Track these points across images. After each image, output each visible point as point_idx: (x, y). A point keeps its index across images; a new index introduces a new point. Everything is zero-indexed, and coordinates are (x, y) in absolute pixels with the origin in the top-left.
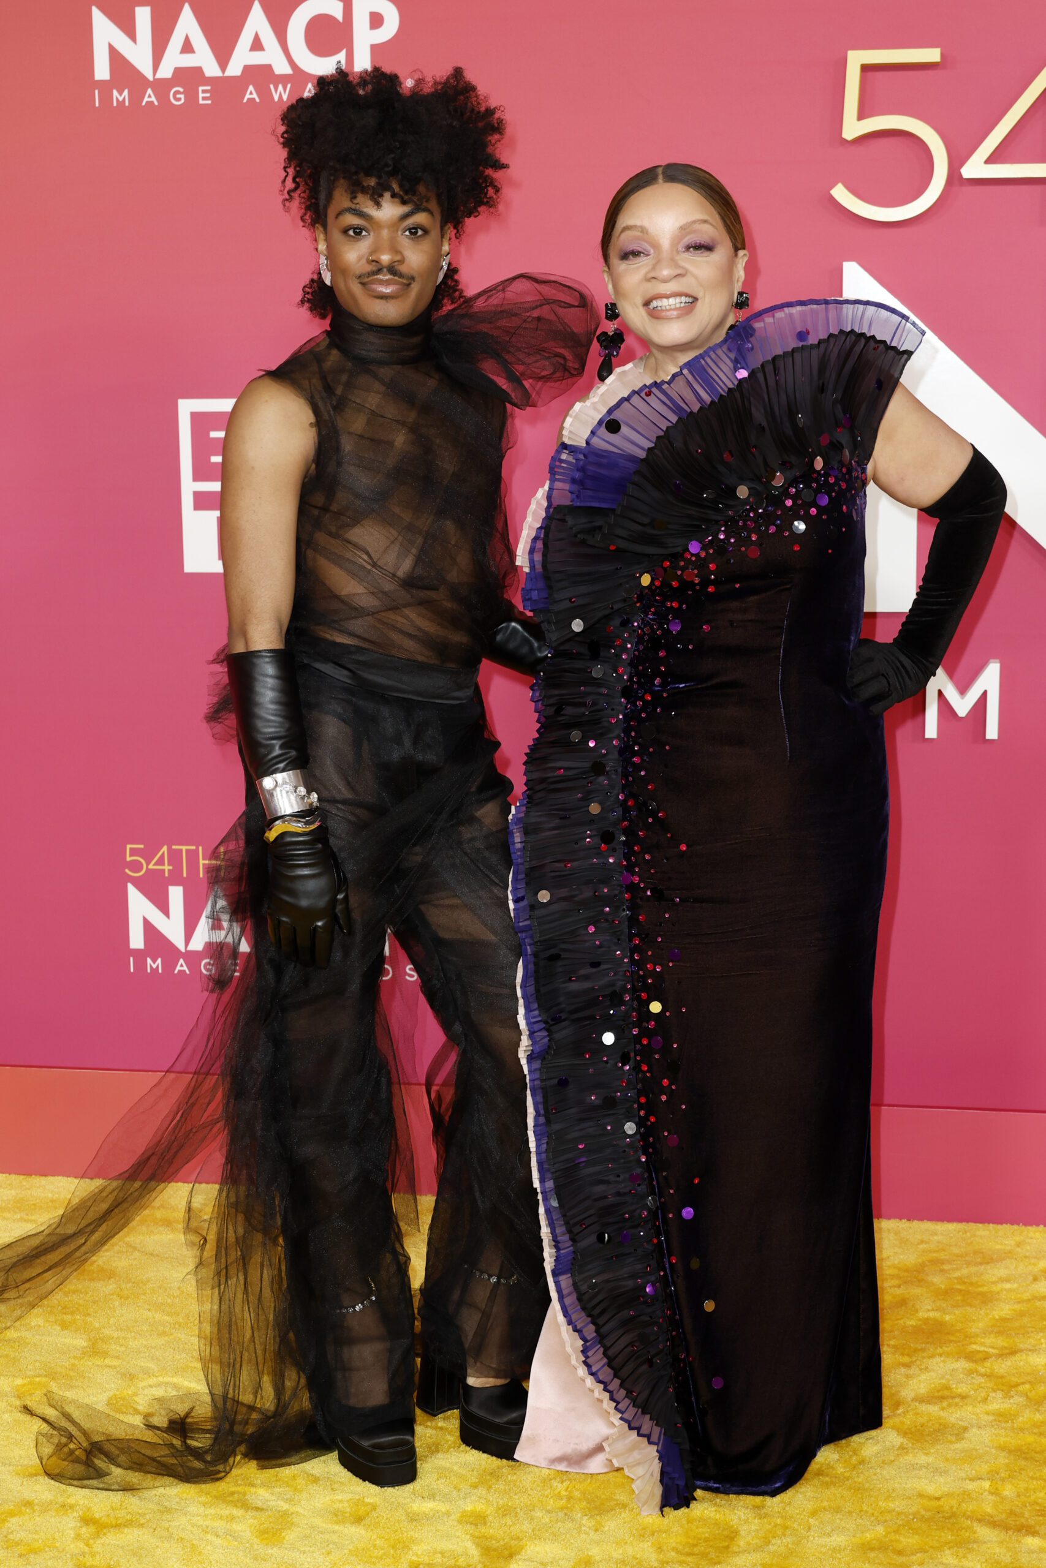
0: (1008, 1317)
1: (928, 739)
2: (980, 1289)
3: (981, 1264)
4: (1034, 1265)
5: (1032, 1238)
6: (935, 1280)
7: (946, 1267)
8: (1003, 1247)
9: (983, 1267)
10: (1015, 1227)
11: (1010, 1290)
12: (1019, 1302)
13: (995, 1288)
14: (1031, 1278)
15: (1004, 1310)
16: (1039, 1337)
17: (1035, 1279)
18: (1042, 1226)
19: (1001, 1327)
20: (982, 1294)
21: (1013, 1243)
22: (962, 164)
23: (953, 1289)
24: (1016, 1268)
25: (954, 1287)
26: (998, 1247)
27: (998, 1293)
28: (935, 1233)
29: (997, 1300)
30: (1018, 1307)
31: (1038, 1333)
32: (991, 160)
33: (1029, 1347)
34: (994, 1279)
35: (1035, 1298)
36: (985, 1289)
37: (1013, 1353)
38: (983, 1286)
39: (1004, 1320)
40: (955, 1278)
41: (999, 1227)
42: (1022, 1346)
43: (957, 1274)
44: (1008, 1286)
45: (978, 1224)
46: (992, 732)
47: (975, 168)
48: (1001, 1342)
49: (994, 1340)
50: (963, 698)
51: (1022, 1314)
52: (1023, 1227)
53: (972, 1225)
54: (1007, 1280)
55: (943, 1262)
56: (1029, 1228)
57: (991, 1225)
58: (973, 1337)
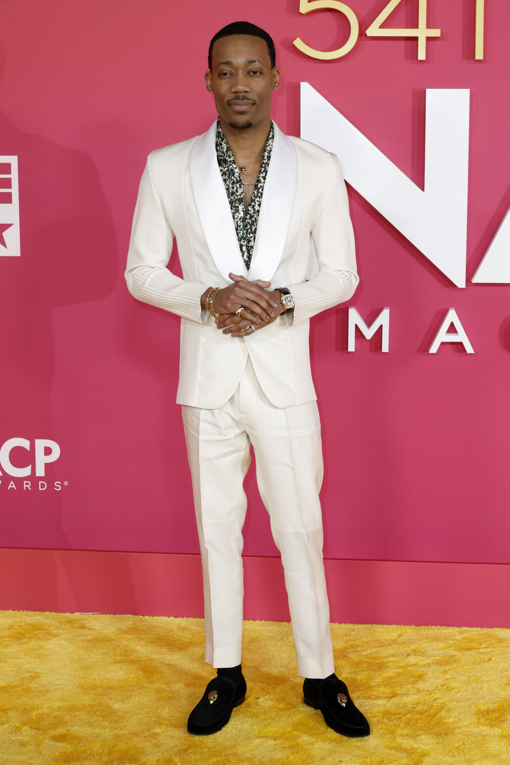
0: (392, 676)
1: (350, 352)
2: (378, 661)
3: (378, 647)
4: (408, 647)
5: (407, 632)
6: (352, 656)
7: (359, 649)
8: (391, 638)
9: (379, 648)
10: (398, 626)
11: (394, 661)
12: (399, 668)
13: (385, 660)
14: (406, 654)
15: (390, 673)
16: (409, 687)
17: (408, 655)
18: (413, 626)
19: (388, 682)
20: (379, 664)
21: (397, 635)
22: (366, 28)
23: (362, 661)
24: (398, 649)
25: (363, 660)
26: (389, 637)
27: (387, 663)
28: (353, 630)
29: (387, 667)
30: (398, 670)
31: (408, 685)
32: (382, 26)
33: (403, 693)
34: (386, 655)
35: (407, 665)
36: (380, 661)
37: (394, 695)
38: (379, 659)
39: (390, 678)
40: (364, 655)
41: (390, 626)
42: (399, 692)
43: (365, 653)
44: (392, 659)
45: (378, 625)
46: (385, 348)
47: (374, 31)
48: (388, 690)
49: (384, 689)
50: (369, 329)
51: (399, 674)
52: (403, 626)
53: (374, 626)
54: (393, 656)
55: (357, 646)
56: (406, 627)
57: (385, 625)
58: (372, 687)
